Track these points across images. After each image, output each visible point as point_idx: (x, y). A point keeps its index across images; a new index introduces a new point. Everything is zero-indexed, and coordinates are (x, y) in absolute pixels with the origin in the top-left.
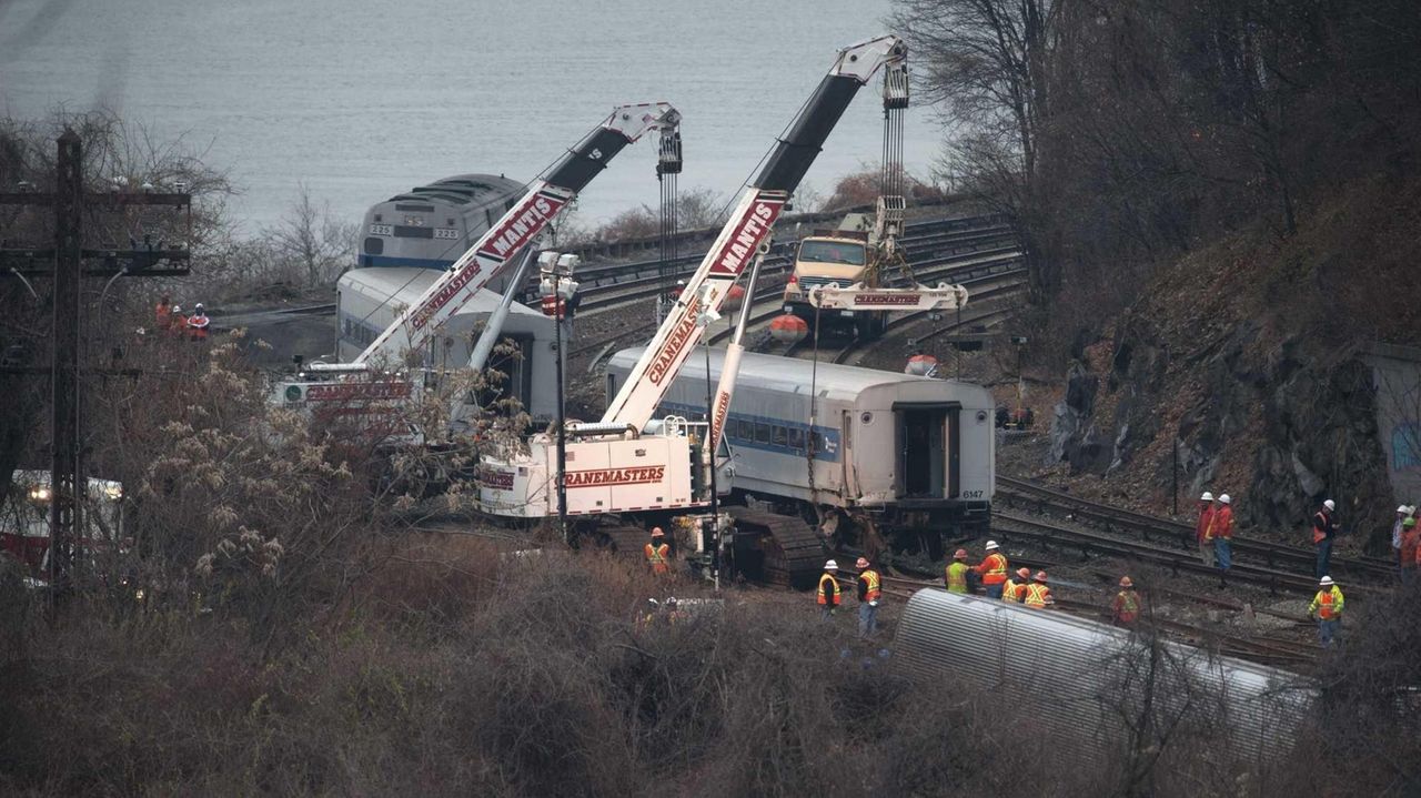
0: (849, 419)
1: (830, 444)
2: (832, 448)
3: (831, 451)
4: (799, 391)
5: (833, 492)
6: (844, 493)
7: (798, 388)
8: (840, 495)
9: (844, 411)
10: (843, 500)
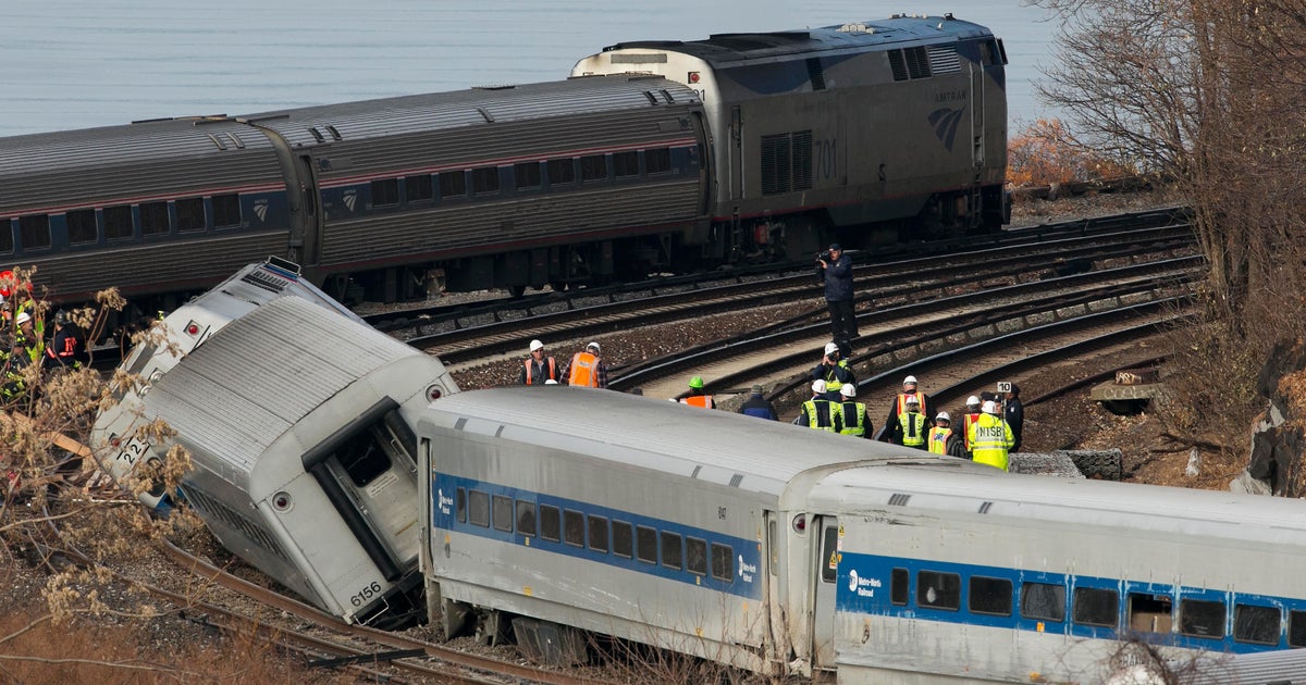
0: (773, 523)
1: (746, 567)
2: (749, 573)
3: (747, 579)
4: (700, 476)
5: (752, 649)
6: (769, 651)
7: (698, 468)
8: (762, 654)
9: (766, 512)
10: (767, 662)
